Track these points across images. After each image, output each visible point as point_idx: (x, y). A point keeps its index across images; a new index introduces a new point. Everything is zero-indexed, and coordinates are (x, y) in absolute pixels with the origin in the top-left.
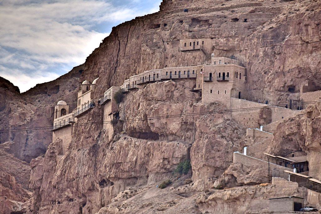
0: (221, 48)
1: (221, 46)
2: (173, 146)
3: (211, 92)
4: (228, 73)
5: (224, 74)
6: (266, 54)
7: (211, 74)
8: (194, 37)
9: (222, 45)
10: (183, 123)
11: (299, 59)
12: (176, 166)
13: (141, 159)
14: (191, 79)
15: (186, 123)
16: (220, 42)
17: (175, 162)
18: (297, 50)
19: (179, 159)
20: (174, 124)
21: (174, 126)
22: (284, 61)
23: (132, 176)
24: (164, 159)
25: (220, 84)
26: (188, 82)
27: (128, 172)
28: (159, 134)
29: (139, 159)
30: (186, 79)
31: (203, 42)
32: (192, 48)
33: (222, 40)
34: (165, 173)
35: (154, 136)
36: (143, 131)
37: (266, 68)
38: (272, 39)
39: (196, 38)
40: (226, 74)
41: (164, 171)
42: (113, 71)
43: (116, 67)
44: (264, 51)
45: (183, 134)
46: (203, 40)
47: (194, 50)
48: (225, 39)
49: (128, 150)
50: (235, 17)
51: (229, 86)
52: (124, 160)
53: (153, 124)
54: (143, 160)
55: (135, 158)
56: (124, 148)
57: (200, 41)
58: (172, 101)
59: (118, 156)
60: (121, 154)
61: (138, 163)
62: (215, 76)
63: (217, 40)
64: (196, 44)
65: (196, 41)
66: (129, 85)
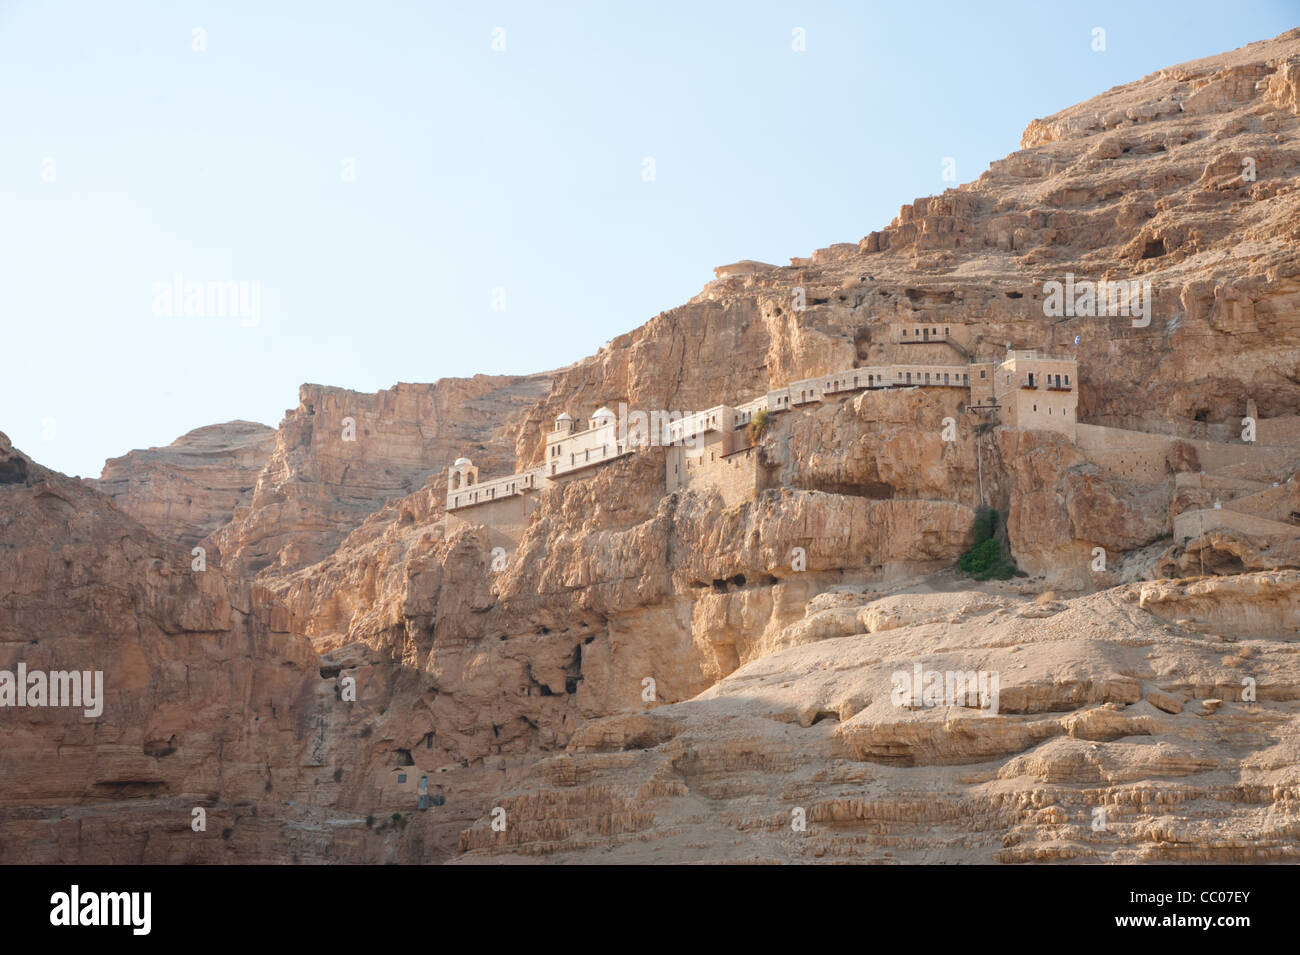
0: (997, 341)
1: (996, 337)
2: (948, 509)
3: (1035, 410)
4: (1066, 377)
5: (1058, 377)
6: (1129, 352)
7: (1031, 376)
8: (925, 319)
9: (998, 335)
10: (952, 469)
11: (1213, 362)
12: (955, 549)
13: (860, 533)
14: (952, 388)
15: (958, 470)
16: (992, 331)
17: (953, 540)
18: (1207, 344)
19: (962, 536)
20: (935, 469)
21: (937, 473)
22: (1179, 363)
23: (836, 566)
24: (926, 533)
25: (1052, 396)
26: (948, 395)
27: (830, 557)
28: (897, 488)
29: (855, 532)
30: (943, 387)
31: (947, 329)
32: (921, 338)
33: (996, 327)
34: (925, 560)
35: (884, 491)
36: (855, 481)
37: (1136, 376)
39: (931, 322)
40: (1062, 379)
41: (923, 556)
42: (675, 388)
43: (679, 382)
44: (1122, 346)
45: (954, 490)
46: (946, 325)
47: (926, 342)
49: (825, 515)
50: (1012, 290)
51: (1071, 401)
52: (818, 534)
53: (888, 467)
54: (864, 534)
55: (847, 531)
56: (814, 510)
57: (940, 328)
58: (920, 426)
59: (803, 525)
60: (809, 521)
61: (855, 541)
62: (1041, 381)
63: (985, 327)
64: (930, 332)
65: (931, 327)
66: (786, 399)
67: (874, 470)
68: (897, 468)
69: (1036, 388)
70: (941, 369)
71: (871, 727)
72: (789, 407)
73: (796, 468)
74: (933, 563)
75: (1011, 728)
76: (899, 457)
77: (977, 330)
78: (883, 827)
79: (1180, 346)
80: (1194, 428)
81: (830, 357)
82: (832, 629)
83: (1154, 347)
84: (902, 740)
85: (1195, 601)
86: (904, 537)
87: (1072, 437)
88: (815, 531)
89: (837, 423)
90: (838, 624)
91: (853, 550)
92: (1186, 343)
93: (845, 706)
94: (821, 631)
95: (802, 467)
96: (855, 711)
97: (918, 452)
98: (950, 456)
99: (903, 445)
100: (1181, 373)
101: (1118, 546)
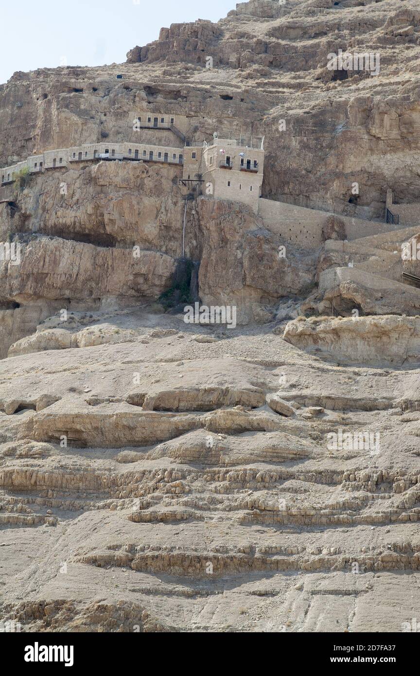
0: (208, 132)
1: (209, 129)
2: (155, 257)
3: (229, 185)
4: (255, 162)
5: (249, 162)
6: (305, 146)
7: (228, 159)
8: (156, 110)
9: (210, 127)
10: (163, 227)
11: (366, 160)
12: (158, 289)
13: (86, 271)
14: (170, 164)
15: (168, 228)
16: (206, 123)
17: (157, 282)
18: (363, 145)
19: (164, 279)
20: (149, 225)
21: (150, 229)
22: (341, 158)
23: (65, 296)
24: (136, 275)
25: (243, 174)
26: (165, 170)
27: (61, 289)
28: (119, 239)
29: (82, 271)
30: (162, 163)
31: (172, 120)
32: (151, 124)
33: (210, 121)
34: (134, 296)
35: (108, 241)
36: (87, 231)
37: (308, 165)
38: (314, 127)
39: (160, 112)
40: (252, 163)
41: (133, 292)
44: (301, 142)
45: (162, 243)
46: (171, 116)
47: (155, 128)
48: (214, 120)
49: (60, 256)
50: (224, 94)
51: (257, 180)
52: (53, 270)
53: (112, 221)
54: (89, 273)
55: (75, 271)
56: (52, 252)
57: (167, 118)
58: (141, 191)
59: (42, 263)
60: (47, 260)
61: (81, 278)
62: (236, 163)
63: (201, 120)
64: (159, 120)
65: (159, 117)
66: (41, 164)
67: (102, 224)
68: (119, 223)
69: (231, 168)
70: (163, 149)
71: (55, 416)
72: (43, 170)
73: (43, 219)
74: (140, 298)
75: (163, 422)
76: (121, 215)
77: (194, 122)
78: (50, 492)
79: (343, 145)
80: (346, 208)
81: (79, 133)
82: (52, 343)
83: (324, 145)
84: (78, 427)
85: (322, 335)
86: (120, 278)
87: (255, 209)
88: (50, 268)
89: (77, 185)
90: (57, 340)
91: (79, 284)
92: (348, 144)
93: (41, 400)
94: (43, 345)
95: (47, 218)
96: (48, 404)
97: (137, 212)
98: (163, 217)
99: (126, 205)
100: (341, 166)
101: (277, 292)
